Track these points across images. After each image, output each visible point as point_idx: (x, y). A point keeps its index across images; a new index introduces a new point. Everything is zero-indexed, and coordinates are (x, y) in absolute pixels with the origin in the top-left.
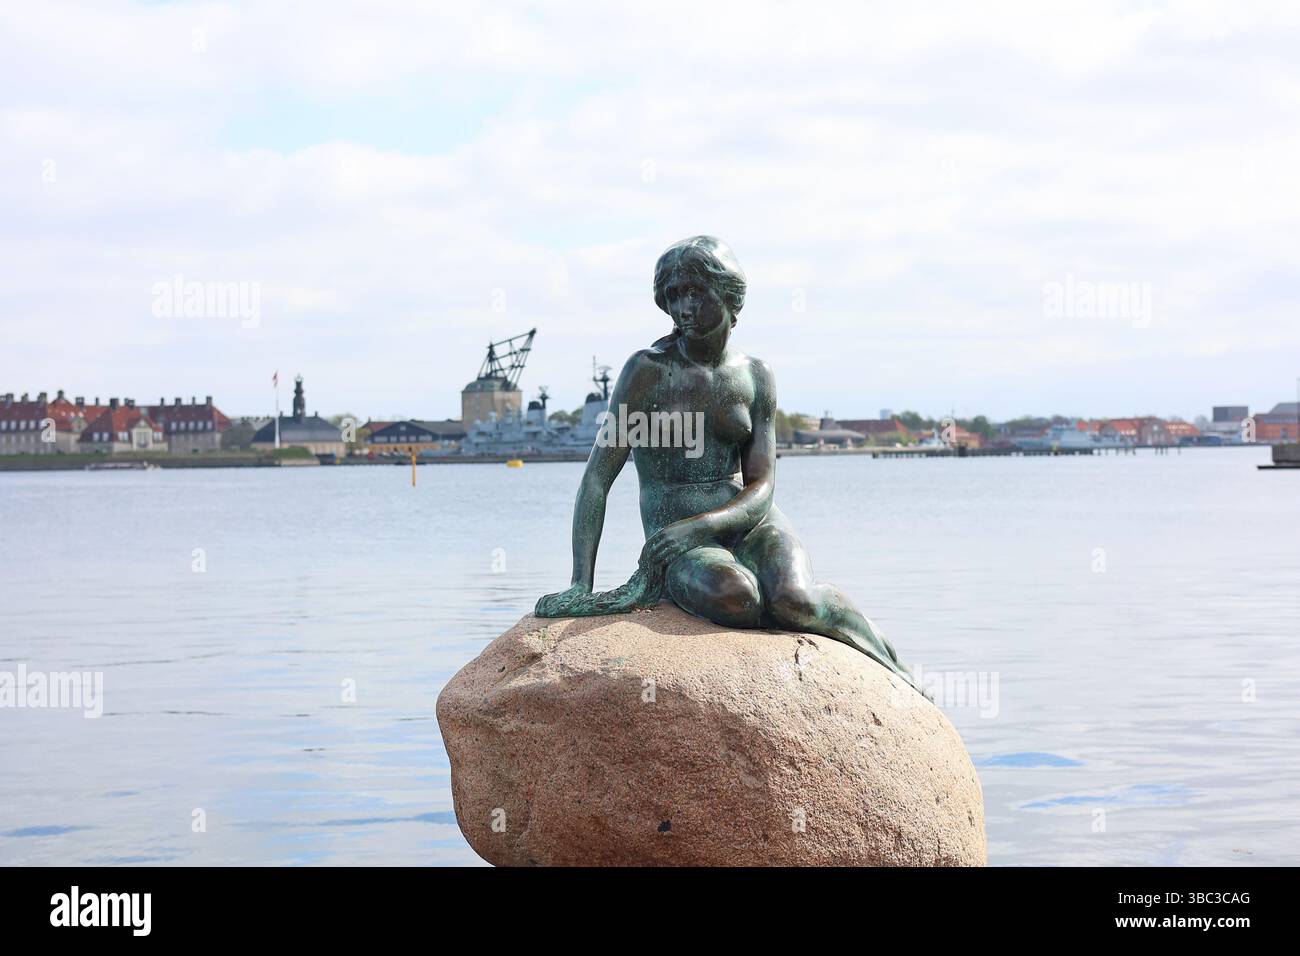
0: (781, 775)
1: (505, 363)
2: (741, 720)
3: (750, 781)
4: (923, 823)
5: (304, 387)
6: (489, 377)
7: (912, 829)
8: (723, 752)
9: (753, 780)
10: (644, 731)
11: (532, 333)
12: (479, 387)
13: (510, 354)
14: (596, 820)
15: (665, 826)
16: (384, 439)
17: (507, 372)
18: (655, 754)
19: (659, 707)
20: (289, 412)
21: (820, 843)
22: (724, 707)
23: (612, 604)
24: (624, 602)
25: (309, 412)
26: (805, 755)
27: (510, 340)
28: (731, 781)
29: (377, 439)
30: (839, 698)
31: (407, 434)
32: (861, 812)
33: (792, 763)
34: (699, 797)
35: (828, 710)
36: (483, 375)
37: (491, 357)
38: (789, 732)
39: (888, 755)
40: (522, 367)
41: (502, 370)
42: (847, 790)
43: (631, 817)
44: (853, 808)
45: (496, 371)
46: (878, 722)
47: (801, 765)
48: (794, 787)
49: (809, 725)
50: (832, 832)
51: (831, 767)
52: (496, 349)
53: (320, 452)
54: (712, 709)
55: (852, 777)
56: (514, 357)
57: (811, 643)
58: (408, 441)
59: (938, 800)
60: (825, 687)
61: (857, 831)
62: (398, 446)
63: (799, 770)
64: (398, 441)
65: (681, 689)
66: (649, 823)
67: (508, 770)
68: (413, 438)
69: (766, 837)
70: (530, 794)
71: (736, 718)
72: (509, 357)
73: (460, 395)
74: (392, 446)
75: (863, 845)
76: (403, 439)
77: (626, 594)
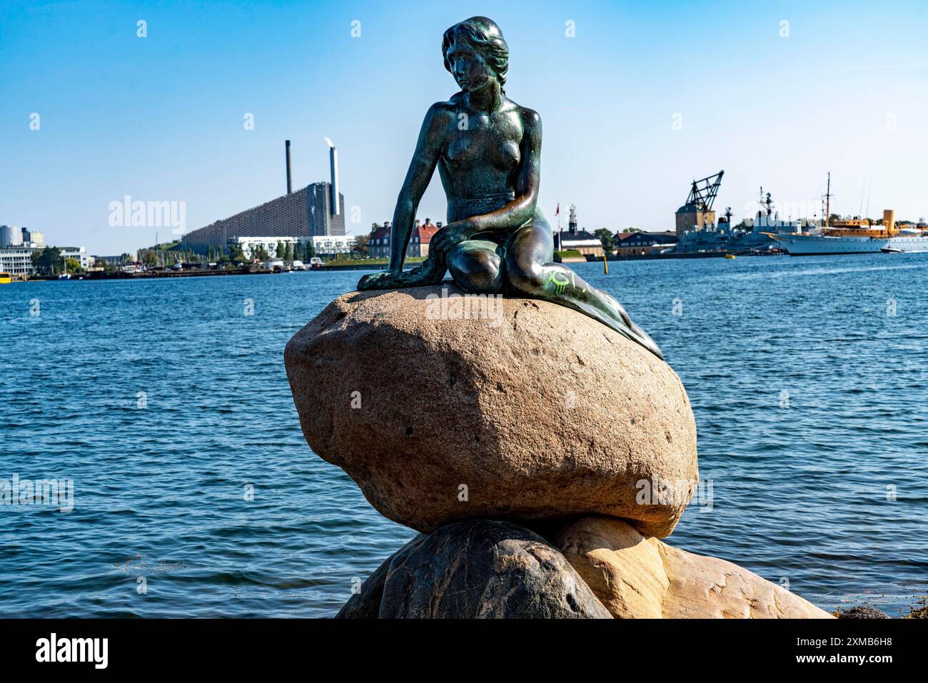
0: (490, 396)
1: (704, 193)
2: (460, 355)
3: (466, 399)
4: (615, 436)
5: (576, 212)
6: (693, 203)
7: (603, 439)
8: (447, 378)
9: (469, 398)
10: (393, 363)
11: (721, 174)
12: (687, 209)
13: (707, 188)
14: (368, 426)
15: (409, 431)
16: (627, 244)
17: (705, 199)
18: (401, 379)
19: (403, 346)
20: (566, 229)
21: (521, 445)
22: (449, 346)
23: (405, 280)
24: (414, 279)
25: (579, 228)
26: (511, 382)
27: (707, 179)
28: (452, 398)
29: (622, 245)
30: (548, 344)
31: (641, 240)
32: (558, 425)
33: (500, 388)
34: (431, 410)
35: (536, 351)
36: (689, 202)
37: (695, 190)
38: (498, 365)
39: (586, 386)
40: (716, 195)
41: (702, 198)
42: (547, 410)
43: (389, 425)
44: (551, 421)
45: (698, 199)
46: (581, 362)
47: (508, 389)
48: (500, 405)
49: (516, 361)
50: (532, 438)
51: (533, 391)
52: (698, 185)
53: (586, 253)
54: (440, 347)
55: (552, 399)
56: (710, 190)
57: (534, 305)
58: (642, 245)
59: (633, 422)
60: (535, 335)
61: (554, 440)
62: (636, 248)
63: (505, 392)
64: (636, 245)
65: (420, 333)
66: (400, 428)
67: (319, 393)
68: (645, 243)
69: (478, 439)
70: (331, 409)
71: (456, 354)
72: (706, 190)
73: (675, 215)
74: (632, 249)
75: (560, 449)
76: (639, 244)
77: (416, 273)
